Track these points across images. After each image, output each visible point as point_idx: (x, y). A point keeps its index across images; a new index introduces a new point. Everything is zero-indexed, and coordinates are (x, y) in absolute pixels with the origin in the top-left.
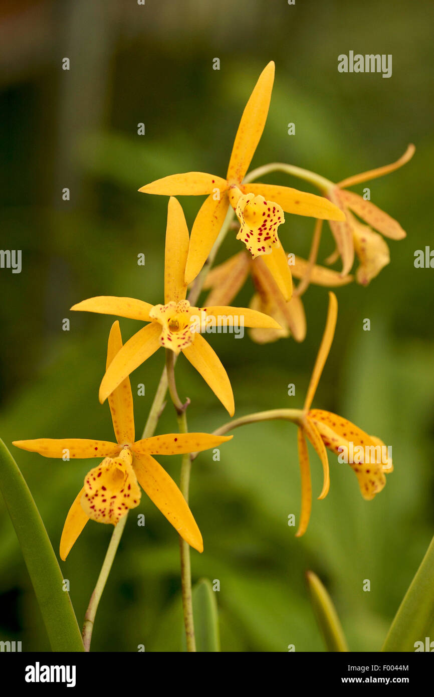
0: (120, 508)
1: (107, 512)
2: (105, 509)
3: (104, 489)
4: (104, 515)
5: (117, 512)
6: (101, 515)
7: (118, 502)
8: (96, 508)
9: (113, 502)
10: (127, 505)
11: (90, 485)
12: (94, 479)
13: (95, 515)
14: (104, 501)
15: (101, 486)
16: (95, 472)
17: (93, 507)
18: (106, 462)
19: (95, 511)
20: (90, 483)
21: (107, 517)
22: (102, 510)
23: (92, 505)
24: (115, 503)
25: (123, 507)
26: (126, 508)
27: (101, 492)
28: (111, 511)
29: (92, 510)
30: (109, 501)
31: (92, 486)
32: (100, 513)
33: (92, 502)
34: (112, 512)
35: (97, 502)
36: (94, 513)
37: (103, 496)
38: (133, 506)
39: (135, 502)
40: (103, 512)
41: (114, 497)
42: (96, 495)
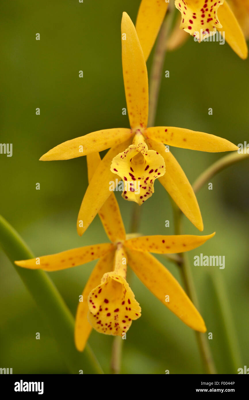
0: (124, 321)
1: (113, 326)
2: (111, 323)
3: (106, 301)
4: (111, 329)
5: (122, 325)
6: (108, 329)
7: (121, 315)
8: (102, 323)
9: (117, 315)
10: (130, 317)
11: (93, 304)
12: (96, 296)
13: (103, 329)
14: (109, 315)
15: (103, 300)
16: (95, 291)
17: (99, 322)
18: (104, 279)
19: (102, 325)
20: (93, 301)
21: (114, 330)
22: (109, 324)
23: (98, 321)
24: (118, 316)
25: (126, 319)
26: (130, 320)
27: (105, 306)
28: (117, 324)
29: (99, 325)
30: (113, 314)
31: (95, 305)
32: (107, 327)
33: (97, 318)
34: (118, 326)
35: (103, 316)
36: (101, 327)
37: (107, 309)
38: (135, 318)
39: (137, 315)
40: (109, 326)
41: (117, 310)
42: (101, 310)
